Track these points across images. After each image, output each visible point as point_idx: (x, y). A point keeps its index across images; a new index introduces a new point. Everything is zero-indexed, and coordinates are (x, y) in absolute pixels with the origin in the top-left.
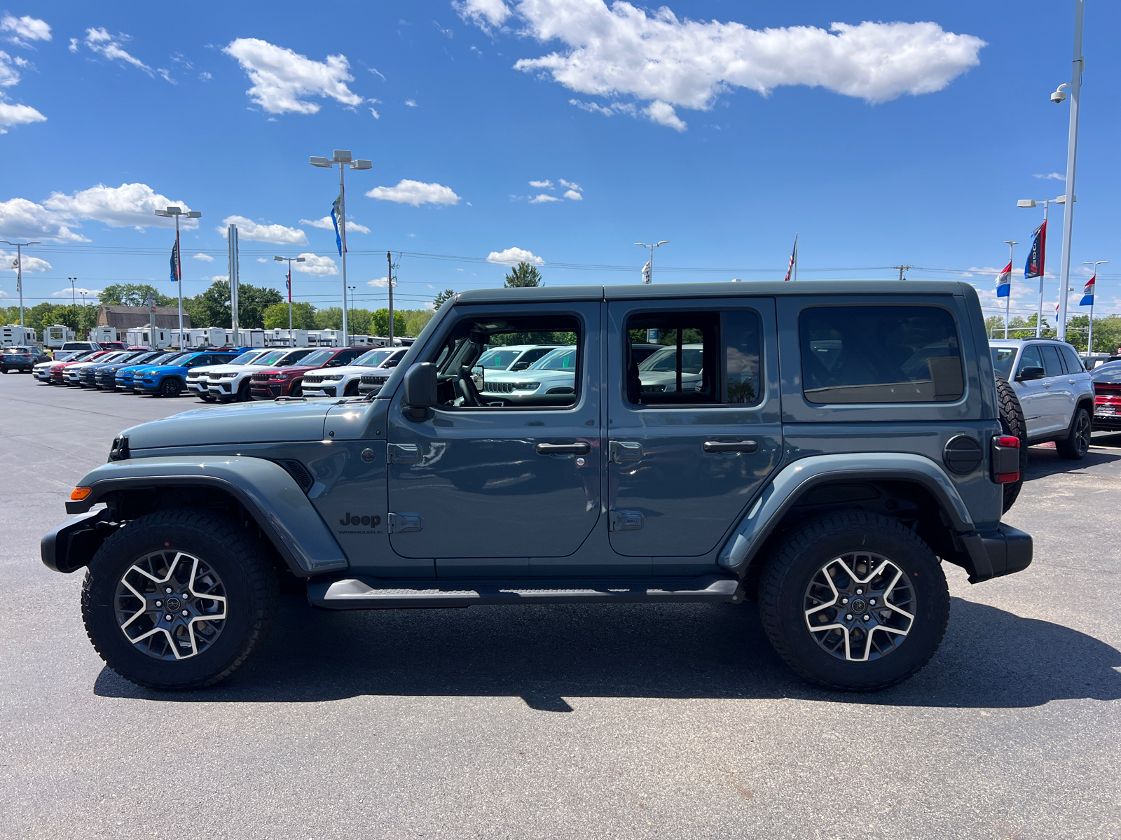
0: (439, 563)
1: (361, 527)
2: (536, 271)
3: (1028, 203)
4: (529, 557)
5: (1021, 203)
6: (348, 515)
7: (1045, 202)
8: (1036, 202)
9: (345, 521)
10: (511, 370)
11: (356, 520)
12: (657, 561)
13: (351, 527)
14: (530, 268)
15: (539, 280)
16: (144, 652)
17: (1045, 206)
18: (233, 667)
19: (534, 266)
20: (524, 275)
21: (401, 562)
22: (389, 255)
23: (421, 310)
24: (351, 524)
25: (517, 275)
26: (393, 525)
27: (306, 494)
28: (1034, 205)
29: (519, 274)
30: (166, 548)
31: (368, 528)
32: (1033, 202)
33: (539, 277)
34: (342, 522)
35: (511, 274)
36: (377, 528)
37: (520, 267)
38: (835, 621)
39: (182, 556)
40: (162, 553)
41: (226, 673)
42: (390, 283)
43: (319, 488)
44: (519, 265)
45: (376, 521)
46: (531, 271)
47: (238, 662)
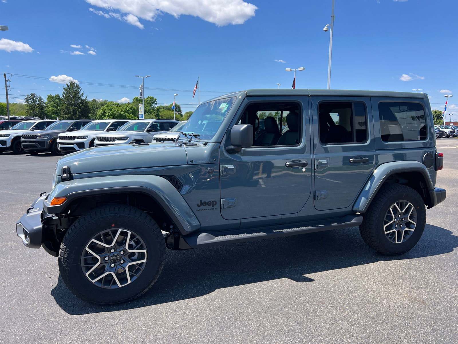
0: (243, 221)
1: (207, 207)
2: (79, 86)
3: (289, 69)
4: (282, 215)
5: (287, 69)
6: (201, 201)
7: (295, 70)
8: (292, 69)
9: (199, 204)
10: (106, 131)
11: (205, 204)
12: (332, 211)
13: (202, 207)
14: (76, 84)
15: (81, 90)
16: (100, 286)
17: (295, 71)
18: (150, 287)
19: (77, 84)
20: (73, 88)
21: (226, 222)
22: (5, 75)
23: (15, 103)
24: (202, 205)
25: (69, 87)
26: (224, 205)
27: (179, 192)
28: (291, 70)
29: (70, 87)
30: (113, 227)
31: (211, 207)
32: (291, 69)
33: (80, 89)
34: (198, 205)
35: (66, 87)
36: (215, 207)
37: (71, 84)
38: (392, 229)
39: (121, 231)
40: (109, 230)
41: (146, 290)
42: (6, 89)
43: (186, 188)
44: (70, 83)
45: (214, 203)
46: (76, 86)
47: (153, 284)
